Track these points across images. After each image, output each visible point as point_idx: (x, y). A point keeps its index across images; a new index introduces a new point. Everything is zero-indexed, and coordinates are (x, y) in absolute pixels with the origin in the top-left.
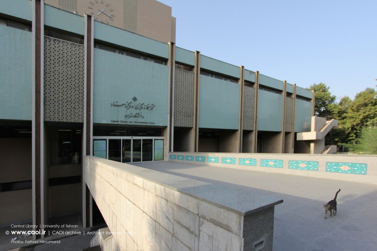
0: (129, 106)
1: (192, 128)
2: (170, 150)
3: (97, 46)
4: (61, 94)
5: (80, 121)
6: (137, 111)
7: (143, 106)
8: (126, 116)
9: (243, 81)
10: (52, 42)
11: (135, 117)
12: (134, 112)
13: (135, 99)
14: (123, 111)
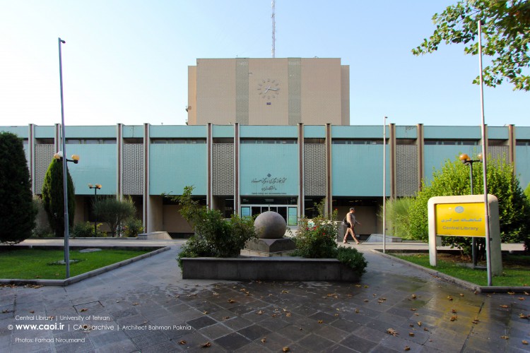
0: (264, 181)
1: (325, 196)
3: (243, 142)
5: (232, 194)
6: (271, 185)
7: (276, 180)
8: (262, 189)
9: (395, 140)
10: (217, 147)
11: (270, 189)
12: (269, 185)
13: (269, 175)
14: (260, 185)
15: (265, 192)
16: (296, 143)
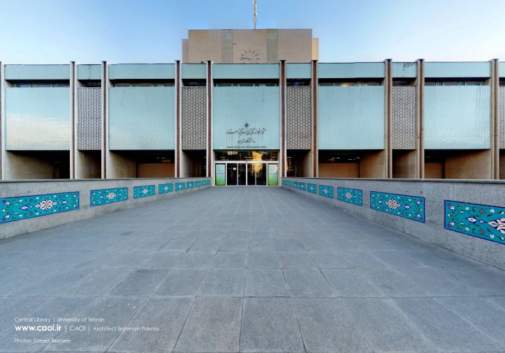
0: (241, 132)
1: (310, 150)
2: (283, 175)
3: (217, 85)
4: (192, 129)
5: (204, 148)
6: (249, 136)
7: (254, 131)
8: (239, 142)
9: (391, 79)
10: (187, 90)
11: (247, 142)
12: (246, 137)
13: (247, 125)
14: (236, 137)
15: (241, 145)
16: (278, 85)
